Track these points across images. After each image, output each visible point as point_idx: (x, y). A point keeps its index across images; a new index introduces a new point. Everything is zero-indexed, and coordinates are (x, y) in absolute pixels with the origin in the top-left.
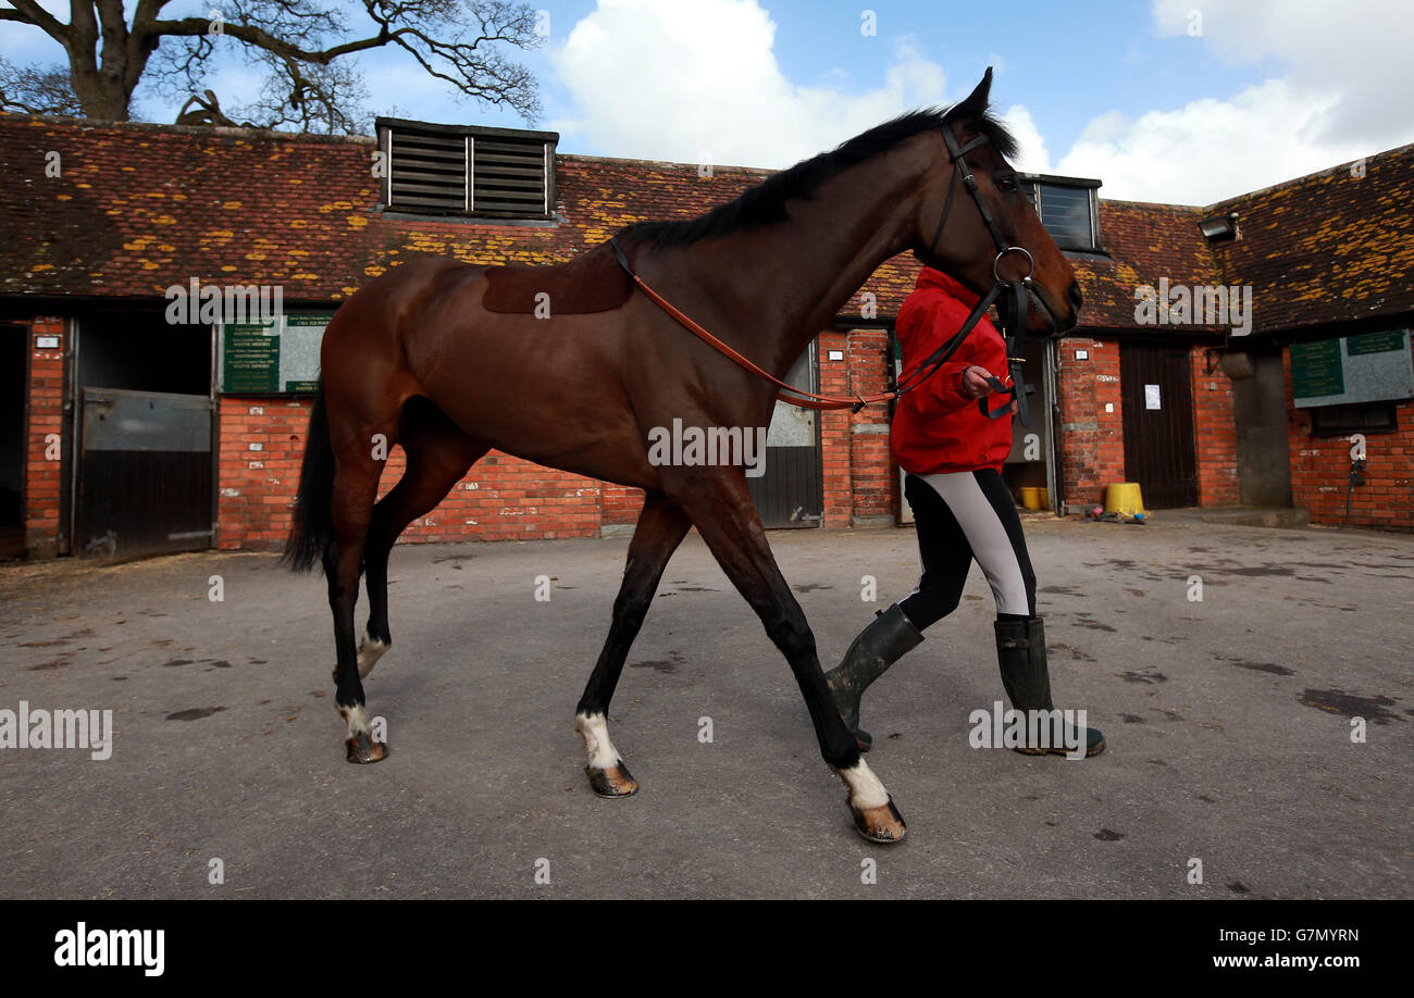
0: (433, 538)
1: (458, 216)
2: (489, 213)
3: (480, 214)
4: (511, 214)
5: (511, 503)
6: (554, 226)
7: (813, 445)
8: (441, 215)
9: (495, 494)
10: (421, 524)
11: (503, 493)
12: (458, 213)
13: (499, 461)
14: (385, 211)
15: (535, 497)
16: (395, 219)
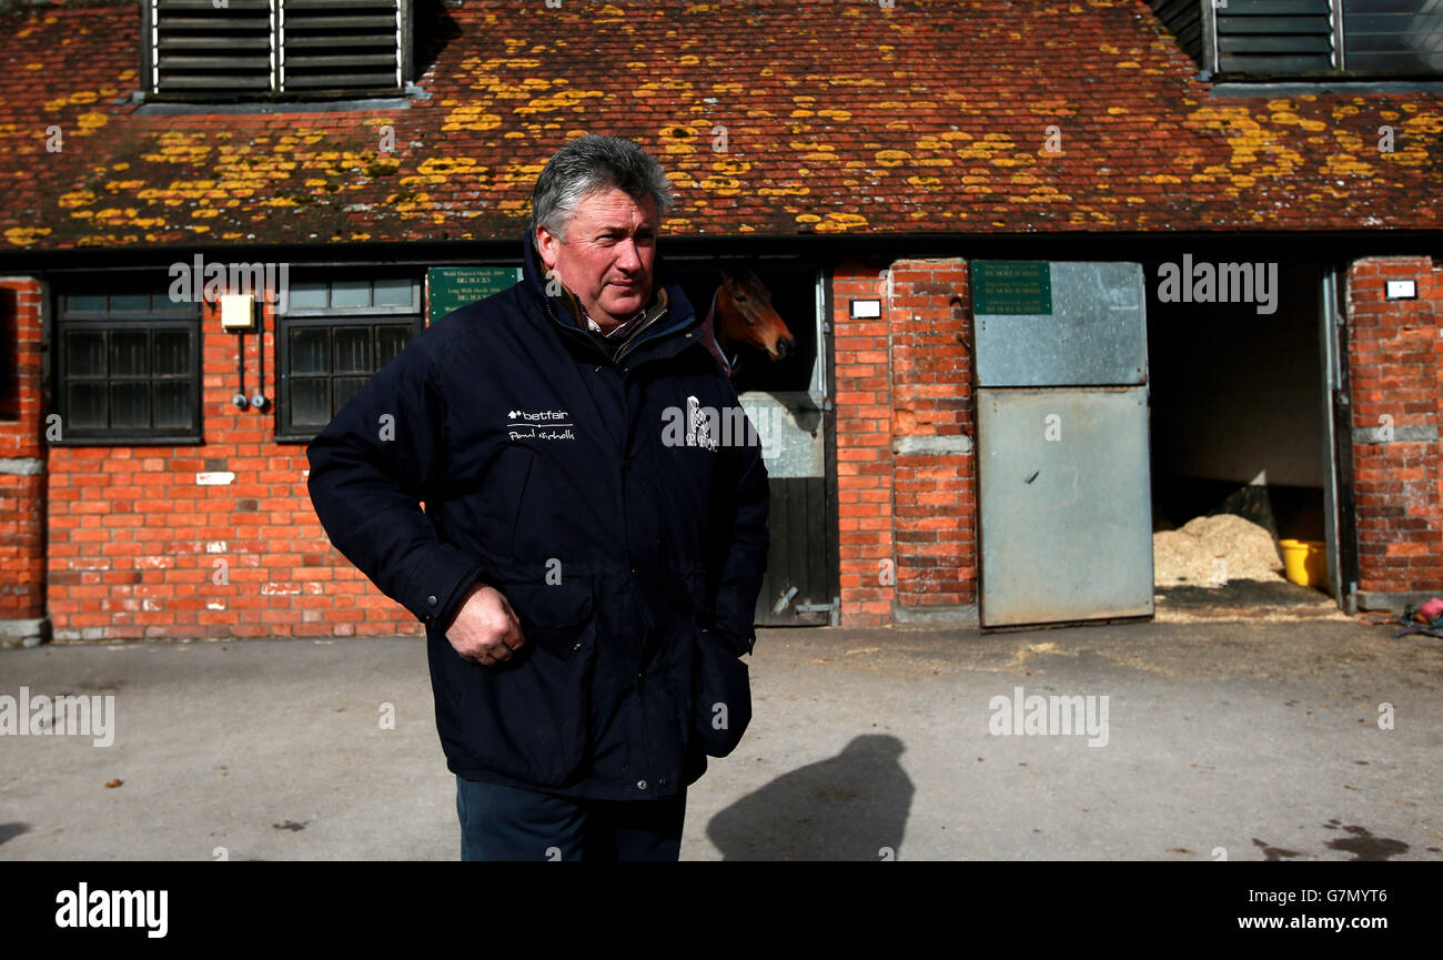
0: (155, 631)
1: (261, 100)
2: (304, 94)
3: (294, 96)
4: (339, 93)
5: (279, 575)
6: (405, 105)
7: (820, 473)
8: (230, 102)
9: (254, 560)
10: (136, 608)
11: (266, 558)
12: (262, 96)
13: (260, 506)
14: (147, 101)
15: (319, 564)
16: (155, 113)
